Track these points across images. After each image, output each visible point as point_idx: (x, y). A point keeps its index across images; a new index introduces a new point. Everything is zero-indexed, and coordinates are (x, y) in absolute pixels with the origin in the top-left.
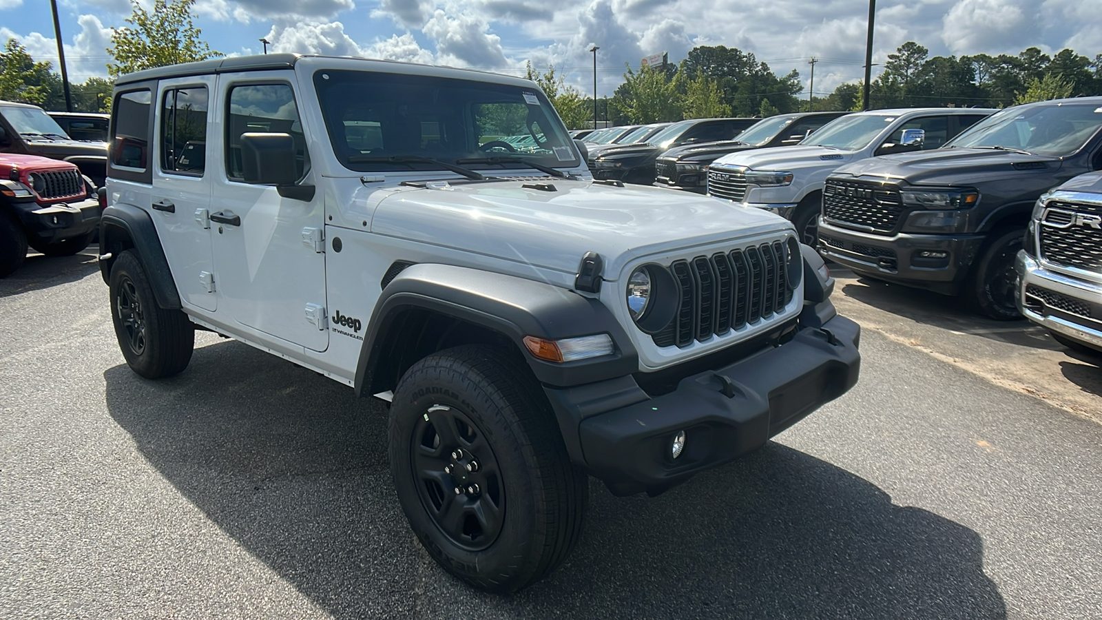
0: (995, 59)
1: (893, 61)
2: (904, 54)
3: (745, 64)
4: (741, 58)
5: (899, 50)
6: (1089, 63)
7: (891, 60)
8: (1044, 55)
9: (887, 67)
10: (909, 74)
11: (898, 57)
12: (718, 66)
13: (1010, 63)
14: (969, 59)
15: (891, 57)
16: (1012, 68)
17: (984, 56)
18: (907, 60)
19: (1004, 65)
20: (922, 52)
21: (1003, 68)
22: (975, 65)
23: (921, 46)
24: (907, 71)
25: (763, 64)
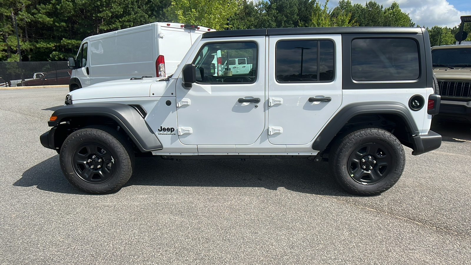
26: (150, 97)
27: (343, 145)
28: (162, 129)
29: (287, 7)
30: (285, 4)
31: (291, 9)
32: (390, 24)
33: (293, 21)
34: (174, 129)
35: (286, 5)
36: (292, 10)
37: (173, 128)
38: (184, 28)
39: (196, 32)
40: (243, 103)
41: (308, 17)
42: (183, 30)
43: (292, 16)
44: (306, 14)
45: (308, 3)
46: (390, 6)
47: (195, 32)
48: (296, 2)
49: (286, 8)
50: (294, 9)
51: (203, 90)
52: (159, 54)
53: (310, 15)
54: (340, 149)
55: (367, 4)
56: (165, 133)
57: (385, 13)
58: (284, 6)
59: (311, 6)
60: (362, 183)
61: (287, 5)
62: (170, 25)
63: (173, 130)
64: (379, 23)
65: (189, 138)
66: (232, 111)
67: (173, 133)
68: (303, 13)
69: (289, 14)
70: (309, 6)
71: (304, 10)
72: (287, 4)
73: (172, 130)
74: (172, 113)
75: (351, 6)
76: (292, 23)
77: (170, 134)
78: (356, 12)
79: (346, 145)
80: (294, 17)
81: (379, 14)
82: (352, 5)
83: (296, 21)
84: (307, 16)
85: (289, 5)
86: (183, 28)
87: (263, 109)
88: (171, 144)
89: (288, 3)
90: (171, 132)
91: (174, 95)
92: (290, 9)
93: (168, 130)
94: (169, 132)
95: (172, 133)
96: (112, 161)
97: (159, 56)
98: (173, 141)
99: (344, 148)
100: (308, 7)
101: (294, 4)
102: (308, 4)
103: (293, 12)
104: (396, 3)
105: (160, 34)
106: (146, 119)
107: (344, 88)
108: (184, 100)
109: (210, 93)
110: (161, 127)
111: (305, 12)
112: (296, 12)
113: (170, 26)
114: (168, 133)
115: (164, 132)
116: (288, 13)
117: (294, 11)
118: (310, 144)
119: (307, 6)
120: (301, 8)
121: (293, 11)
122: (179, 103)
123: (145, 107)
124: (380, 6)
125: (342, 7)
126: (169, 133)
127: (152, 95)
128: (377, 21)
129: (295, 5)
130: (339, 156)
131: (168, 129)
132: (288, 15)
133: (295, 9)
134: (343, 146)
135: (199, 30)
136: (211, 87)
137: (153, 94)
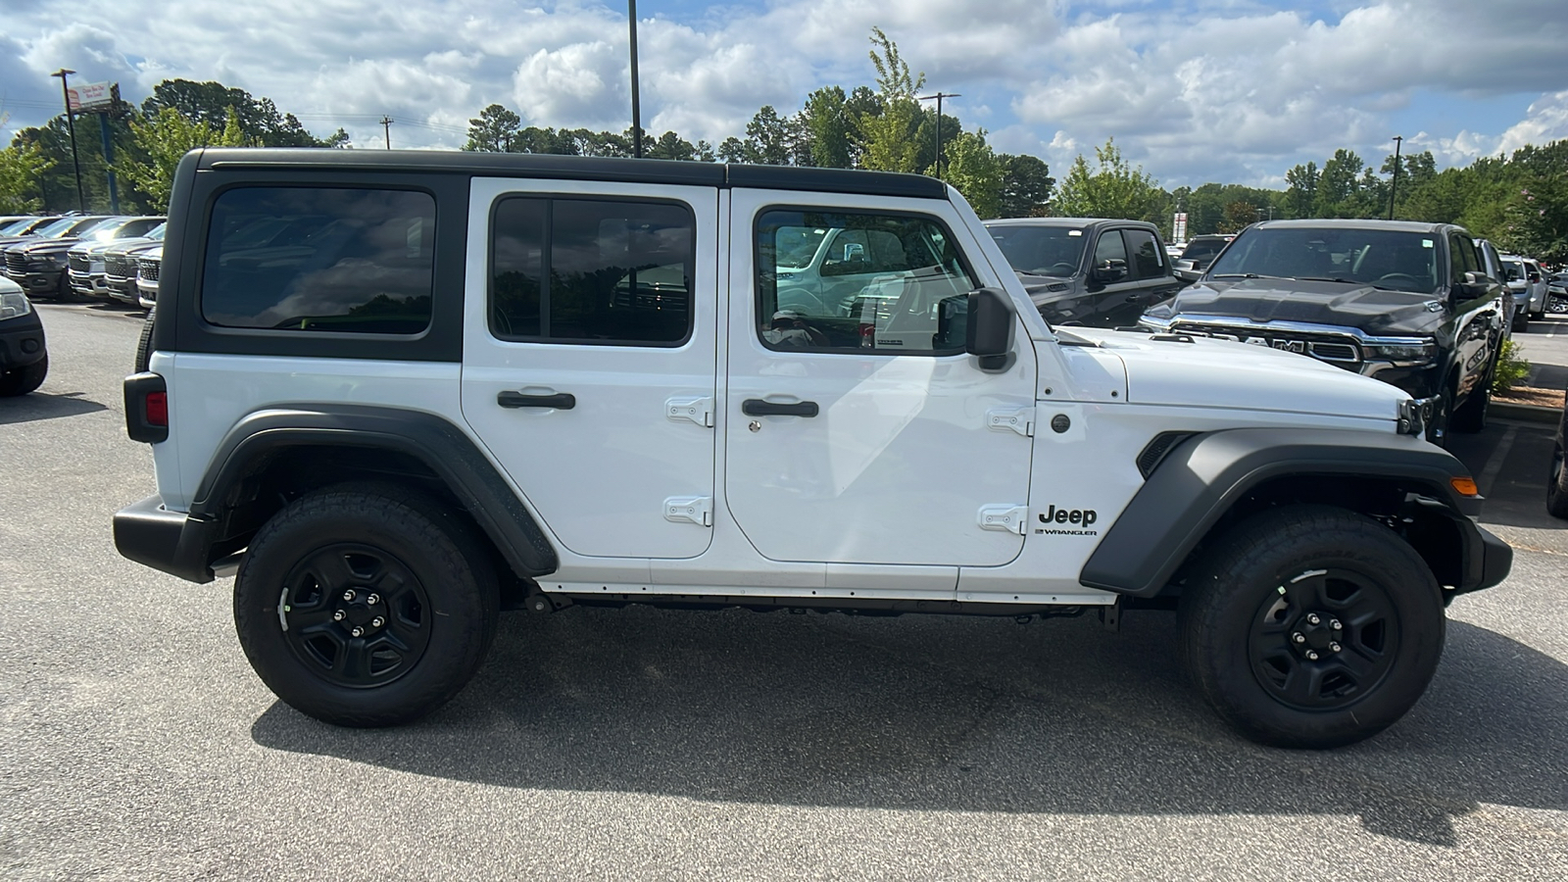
0: (599, 136)
1: (478, 128)
2: (490, 120)
3: (259, 115)
4: (251, 104)
5: (483, 114)
6: (694, 150)
7: (474, 127)
8: (649, 137)
9: (471, 135)
10: (500, 147)
11: (484, 123)
12: (213, 113)
13: (616, 143)
14: (569, 133)
15: (475, 122)
16: (619, 149)
17: (587, 131)
18: (496, 129)
19: (609, 145)
20: (513, 120)
21: (609, 147)
22: (577, 142)
23: (510, 111)
24: (497, 144)
25: (289, 117)
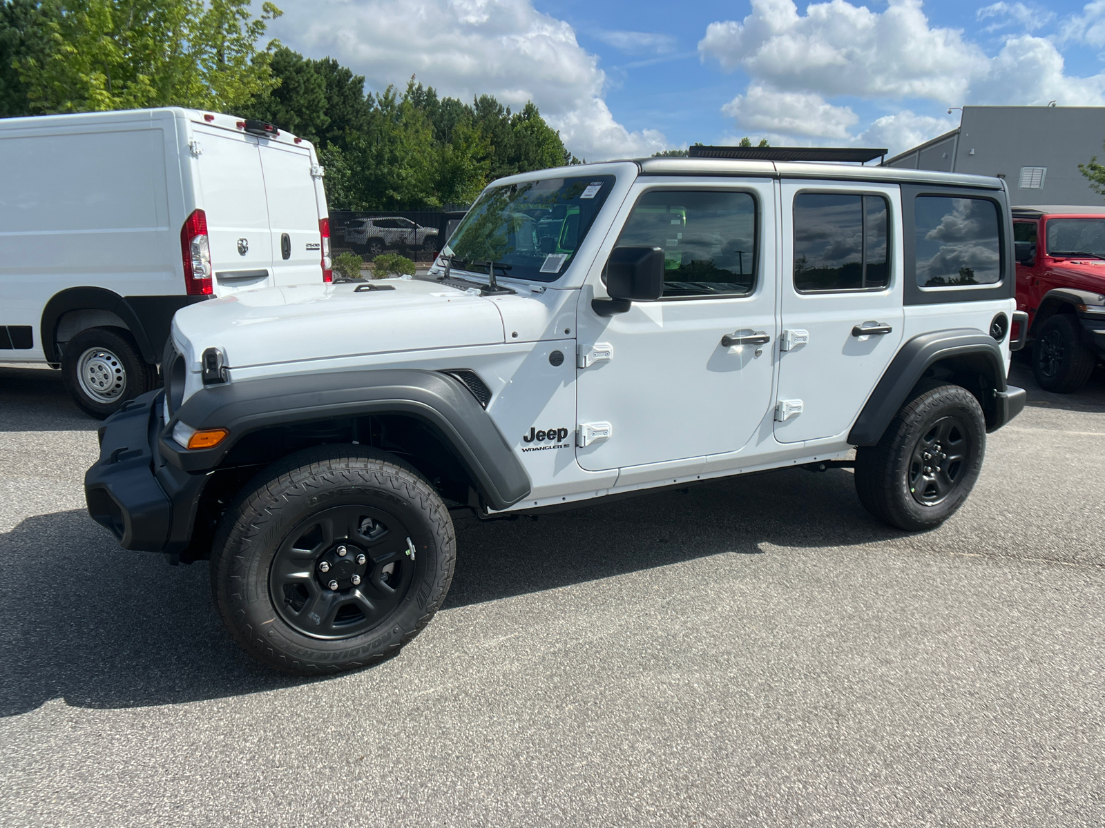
26: (505, 343)
27: (906, 427)
28: (536, 433)
29: (298, 89)
30: (293, 82)
31: (311, 97)
32: (527, 151)
33: (316, 127)
34: (566, 431)
35: (296, 85)
36: (314, 100)
37: (563, 429)
38: (245, 130)
39: (271, 144)
40: (732, 347)
41: (350, 119)
42: (242, 137)
43: (315, 115)
44: (345, 113)
45: (346, 85)
46: (522, 112)
47: (267, 144)
48: (319, 80)
49: (298, 93)
50: (317, 97)
51: (643, 318)
52: (195, 206)
53: (354, 116)
54: (901, 437)
55: (476, 100)
56: (542, 444)
57: (514, 125)
58: (291, 86)
59: (354, 94)
60: (926, 503)
61: (299, 85)
62: (212, 118)
63: (563, 433)
64: (505, 146)
65: (602, 451)
66: (707, 369)
67: (563, 442)
68: (337, 109)
69: (307, 108)
70: (351, 93)
71: (338, 102)
72: (298, 82)
73: (560, 434)
74: (565, 386)
75: (436, 102)
76: (314, 131)
77: (554, 447)
78: (455, 117)
79: (912, 427)
80: (318, 117)
81: (503, 127)
82: (440, 99)
83: (325, 127)
84: (348, 117)
85: (303, 86)
86: (243, 131)
87: (770, 359)
88: (554, 475)
89: (302, 81)
90: (559, 440)
91: (572, 335)
92: (306, 95)
93: (551, 437)
94: (553, 441)
95: (560, 444)
96: (407, 553)
97: (194, 209)
98: (560, 465)
99: (909, 434)
100: (347, 96)
101: (315, 85)
102: (347, 87)
103: (317, 105)
104: (532, 105)
105: (194, 144)
106: (490, 411)
107: (907, 302)
108: (599, 346)
109: (661, 324)
110: (533, 430)
111: (341, 106)
112: (324, 106)
113: (212, 123)
114: (549, 445)
115: (538, 445)
116: (303, 106)
117: (319, 102)
118: (843, 435)
119: (346, 92)
120: (331, 97)
121: (315, 103)
122: (587, 356)
123: (486, 375)
124: (504, 109)
125: (417, 103)
126: (553, 443)
127: (510, 338)
128: (501, 142)
129: (320, 86)
130: (900, 451)
131: (551, 435)
132: (304, 110)
133: (321, 99)
134: (907, 430)
135: (277, 140)
136: (663, 308)
137: (514, 335)
